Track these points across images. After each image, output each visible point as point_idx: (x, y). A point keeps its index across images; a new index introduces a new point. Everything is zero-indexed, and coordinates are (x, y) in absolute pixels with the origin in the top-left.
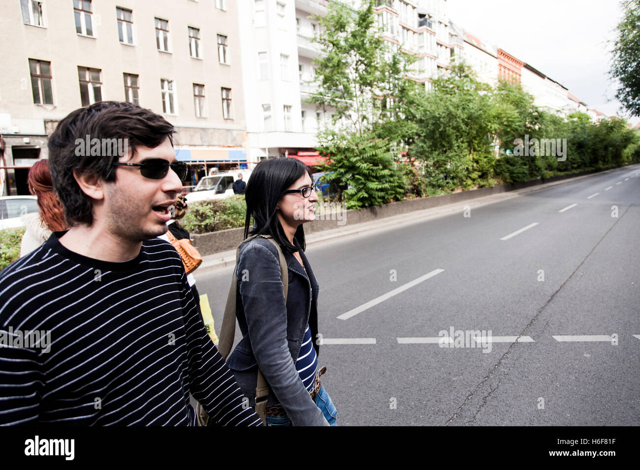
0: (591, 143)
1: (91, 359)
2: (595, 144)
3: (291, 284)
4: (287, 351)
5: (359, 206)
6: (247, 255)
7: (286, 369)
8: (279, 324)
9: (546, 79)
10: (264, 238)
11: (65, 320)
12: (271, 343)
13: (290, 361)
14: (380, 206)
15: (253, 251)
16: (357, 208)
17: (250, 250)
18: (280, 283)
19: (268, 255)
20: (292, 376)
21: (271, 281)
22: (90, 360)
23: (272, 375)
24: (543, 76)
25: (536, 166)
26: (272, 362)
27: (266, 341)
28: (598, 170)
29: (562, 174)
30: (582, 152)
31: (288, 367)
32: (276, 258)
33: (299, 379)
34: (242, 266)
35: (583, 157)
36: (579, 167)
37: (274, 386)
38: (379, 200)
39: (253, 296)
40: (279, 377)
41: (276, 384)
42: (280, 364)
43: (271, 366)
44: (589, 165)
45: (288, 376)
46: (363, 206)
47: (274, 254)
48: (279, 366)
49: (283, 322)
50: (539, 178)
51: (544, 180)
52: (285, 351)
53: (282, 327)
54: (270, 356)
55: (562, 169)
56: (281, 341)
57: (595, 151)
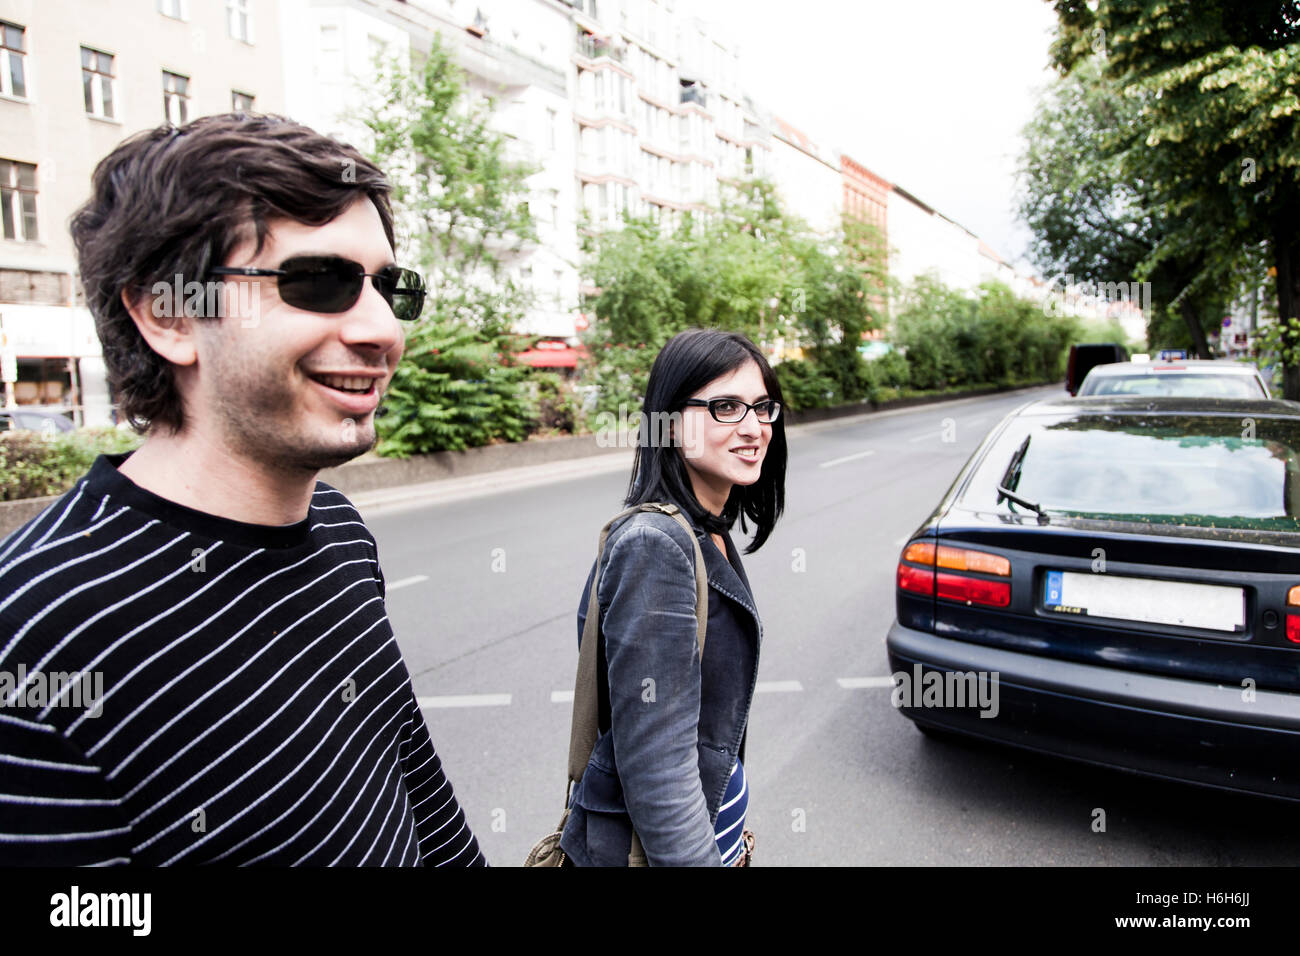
0: (987, 338)
1: (252, 770)
2: (996, 340)
3: (713, 620)
4: (695, 779)
5: (405, 452)
6: (626, 550)
7: (688, 819)
8: (680, 713)
9: (936, 215)
10: (665, 513)
11: (178, 675)
12: (661, 755)
13: (699, 803)
14: (461, 451)
15: (641, 542)
16: (399, 457)
17: (634, 539)
18: (692, 621)
19: (671, 554)
20: (701, 838)
21: (674, 614)
22: (249, 773)
23: (653, 829)
24: (930, 211)
25: (858, 379)
26: (659, 798)
27: (648, 748)
28: (1004, 389)
29: (922, 394)
30: (969, 355)
31: (692, 815)
32: (688, 563)
33: (713, 850)
34: (612, 573)
35: (972, 364)
36: (961, 381)
37: (654, 855)
38: (459, 440)
39: (629, 643)
40: (672, 837)
41: (660, 853)
42: (675, 806)
43: (655, 808)
44: (982, 378)
45: (689, 838)
46: (417, 452)
47: (686, 551)
48: (675, 811)
49: (689, 709)
50: (864, 401)
51: (875, 405)
52: (689, 776)
53: (686, 720)
54: (654, 785)
55: (922, 384)
56: (681, 752)
57: (999, 354)
